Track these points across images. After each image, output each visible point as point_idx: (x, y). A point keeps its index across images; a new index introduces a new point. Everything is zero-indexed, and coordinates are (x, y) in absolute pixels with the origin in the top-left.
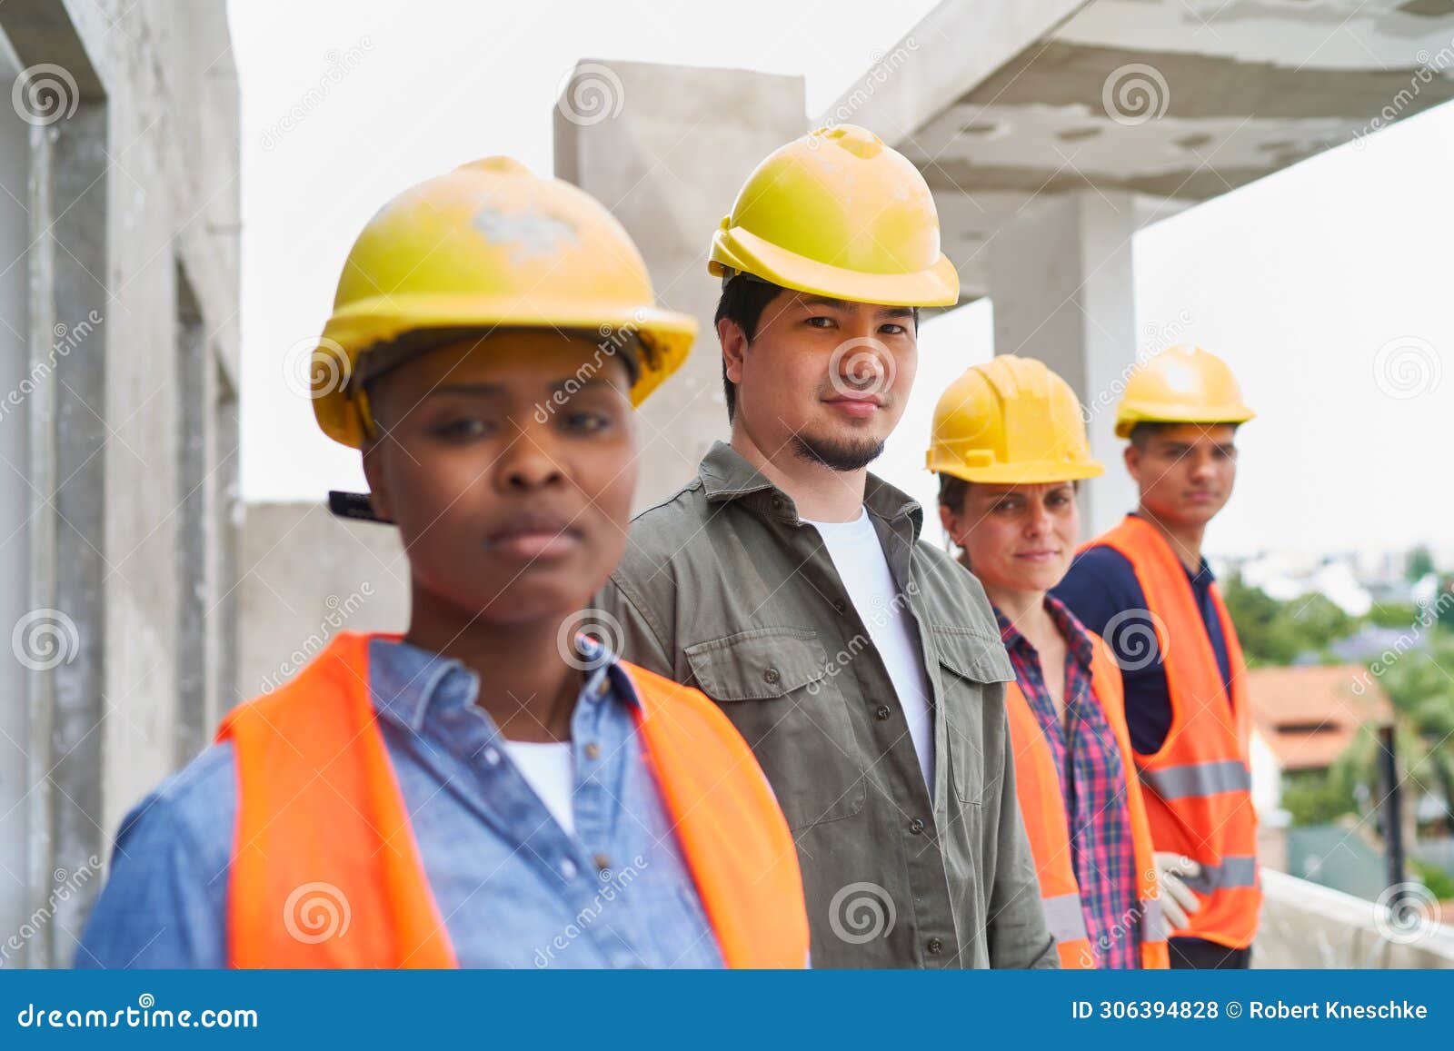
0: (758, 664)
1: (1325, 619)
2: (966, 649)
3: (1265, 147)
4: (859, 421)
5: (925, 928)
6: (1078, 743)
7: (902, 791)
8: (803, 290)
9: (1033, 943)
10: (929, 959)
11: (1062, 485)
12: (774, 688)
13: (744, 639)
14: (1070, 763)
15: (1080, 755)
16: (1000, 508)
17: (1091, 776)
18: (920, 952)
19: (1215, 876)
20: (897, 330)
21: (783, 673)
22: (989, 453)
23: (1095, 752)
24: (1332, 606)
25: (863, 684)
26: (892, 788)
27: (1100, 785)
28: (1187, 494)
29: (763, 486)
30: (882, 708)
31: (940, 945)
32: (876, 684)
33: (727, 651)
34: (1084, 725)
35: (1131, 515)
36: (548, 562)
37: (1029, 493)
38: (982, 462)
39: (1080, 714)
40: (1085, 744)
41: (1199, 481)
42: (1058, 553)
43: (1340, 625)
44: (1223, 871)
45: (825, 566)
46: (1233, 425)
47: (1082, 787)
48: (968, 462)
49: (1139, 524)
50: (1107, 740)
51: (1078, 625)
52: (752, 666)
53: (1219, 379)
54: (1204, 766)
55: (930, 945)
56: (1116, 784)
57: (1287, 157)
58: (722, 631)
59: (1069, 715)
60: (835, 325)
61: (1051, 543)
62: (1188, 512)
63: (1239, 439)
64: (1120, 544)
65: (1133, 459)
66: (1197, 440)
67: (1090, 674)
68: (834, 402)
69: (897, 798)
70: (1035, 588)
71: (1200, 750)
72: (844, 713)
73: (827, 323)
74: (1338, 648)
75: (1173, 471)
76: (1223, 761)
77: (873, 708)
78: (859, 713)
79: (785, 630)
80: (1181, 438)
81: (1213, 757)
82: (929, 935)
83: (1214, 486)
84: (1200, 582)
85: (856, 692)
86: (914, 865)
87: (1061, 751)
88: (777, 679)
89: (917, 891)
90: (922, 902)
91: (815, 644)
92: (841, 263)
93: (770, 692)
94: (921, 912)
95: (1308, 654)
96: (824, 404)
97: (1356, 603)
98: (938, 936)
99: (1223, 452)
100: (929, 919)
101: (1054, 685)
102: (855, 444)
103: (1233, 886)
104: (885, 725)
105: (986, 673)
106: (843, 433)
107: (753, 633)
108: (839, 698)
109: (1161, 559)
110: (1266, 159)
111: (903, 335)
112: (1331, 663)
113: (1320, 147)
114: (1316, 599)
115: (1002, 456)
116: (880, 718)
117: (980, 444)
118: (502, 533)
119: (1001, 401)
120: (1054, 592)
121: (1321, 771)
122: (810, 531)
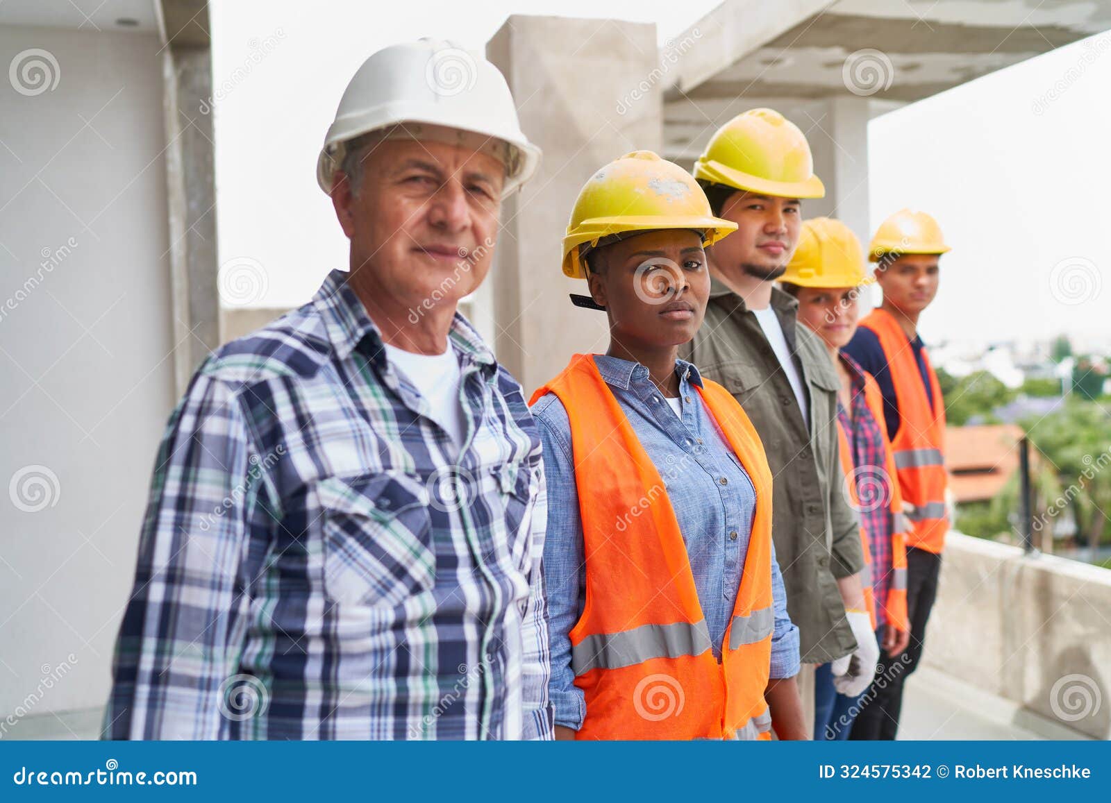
0: (732, 377)
1: (990, 390)
2: (821, 375)
3: (955, 70)
4: (775, 255)
5: (808, 501)
6: (860, 428)
7: (797, 438)
8: (749, 190)
9: (846, 523)
10: (810, 515)
11: (851, 289)
12: (739, 389)
13: (724, 366)
14: (855, 439)
15: (860, 435)
16: (817, 301)
17: (867, 446)
18: (806, 512)
19: (922, 512)
20: (791, 211)
21: (743, 381)
22: (812, 271)
23: (868, 434)
24: (996, 381)
25: (777, 388)
26: (792, 437)
27: (871, 451)
28: (912, 295)
29: (728, 292)
30: (786, 399)
31: (816, 509)
32: (783, 387)
33: (716, 371)
34: (862, 420)
35: (877, 309)
36: (683, 321)
37: (834, 294)
38: (808, 276)
39: (859, 414)
40: (863, 430)
41: (919, 287)
42: (848, 326)
43: (1001, 395)
44: (927, 509)
45: (759, 331)
46: (938, 255)
47: (861, 452)
48: (801, 276)
49: (883, 313)
50: (875, 428)
51: (858, 367)
52: (728, 378)
53: (932, 229)
54: (918, 451)
55: (811, 509)
56: (880, 450)
57: (969, 75)
58: (713, 362)
59: (854, 413)
60: (763, 208)
61: (844, 321)
62: (912, 305)
63: (942, 263)
64: (873, 325)
65: (879, 275)
66: (919, 263)
67: (864, 393)
68: (762, 247)
69: (794, 441)
70: (835, 345)
71: (916, 441)
72: (769, 401)
73: (758, 208)
74: (999, 412)
75: (904, 281)
76: (928, 448)
77: (783, 399)
78: (776, 402)
79: (741, 362)
80: (910, 262)
81: (923, 445)
82: (810, 504)
83: (927, 291)
84: (917, 347)
85: (773, 391)
86: (803, 472)
87: (850, 433)
88: (741, 384)
89: (804, 484)
90: (808, 489)
91: (756, 369)
92: (767, 177)
93: (737, 390)
94: (807, 494)
95: (977, 417)
96: (759, 249)
97: (1013, 379)
98: (814, 505)
99: (932, 270)
100: (811, 497)
101: (845, 399)
102: (773, 267)
103: (933, 518)
104: (789, 408)
105: (831, 386)
106: (766, 261)
107: (728, 363)
108: (767, 394)
109: (894, 332)
110: (955, 77)
111: (795, 214)
112: (991, 423)
113: (990, 69)
114: (984, 375)
115: (819, 272)
116: (785, 404)
117: (807, 266)
118: (665, 310)
119: (820, 243)
120: (843, 349)
121: (985, 502)
122: (751, 314)
